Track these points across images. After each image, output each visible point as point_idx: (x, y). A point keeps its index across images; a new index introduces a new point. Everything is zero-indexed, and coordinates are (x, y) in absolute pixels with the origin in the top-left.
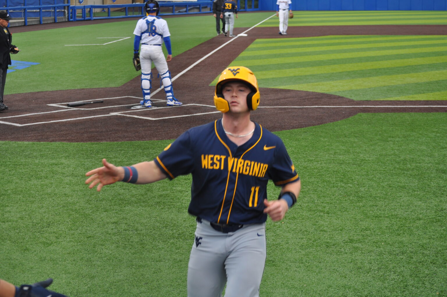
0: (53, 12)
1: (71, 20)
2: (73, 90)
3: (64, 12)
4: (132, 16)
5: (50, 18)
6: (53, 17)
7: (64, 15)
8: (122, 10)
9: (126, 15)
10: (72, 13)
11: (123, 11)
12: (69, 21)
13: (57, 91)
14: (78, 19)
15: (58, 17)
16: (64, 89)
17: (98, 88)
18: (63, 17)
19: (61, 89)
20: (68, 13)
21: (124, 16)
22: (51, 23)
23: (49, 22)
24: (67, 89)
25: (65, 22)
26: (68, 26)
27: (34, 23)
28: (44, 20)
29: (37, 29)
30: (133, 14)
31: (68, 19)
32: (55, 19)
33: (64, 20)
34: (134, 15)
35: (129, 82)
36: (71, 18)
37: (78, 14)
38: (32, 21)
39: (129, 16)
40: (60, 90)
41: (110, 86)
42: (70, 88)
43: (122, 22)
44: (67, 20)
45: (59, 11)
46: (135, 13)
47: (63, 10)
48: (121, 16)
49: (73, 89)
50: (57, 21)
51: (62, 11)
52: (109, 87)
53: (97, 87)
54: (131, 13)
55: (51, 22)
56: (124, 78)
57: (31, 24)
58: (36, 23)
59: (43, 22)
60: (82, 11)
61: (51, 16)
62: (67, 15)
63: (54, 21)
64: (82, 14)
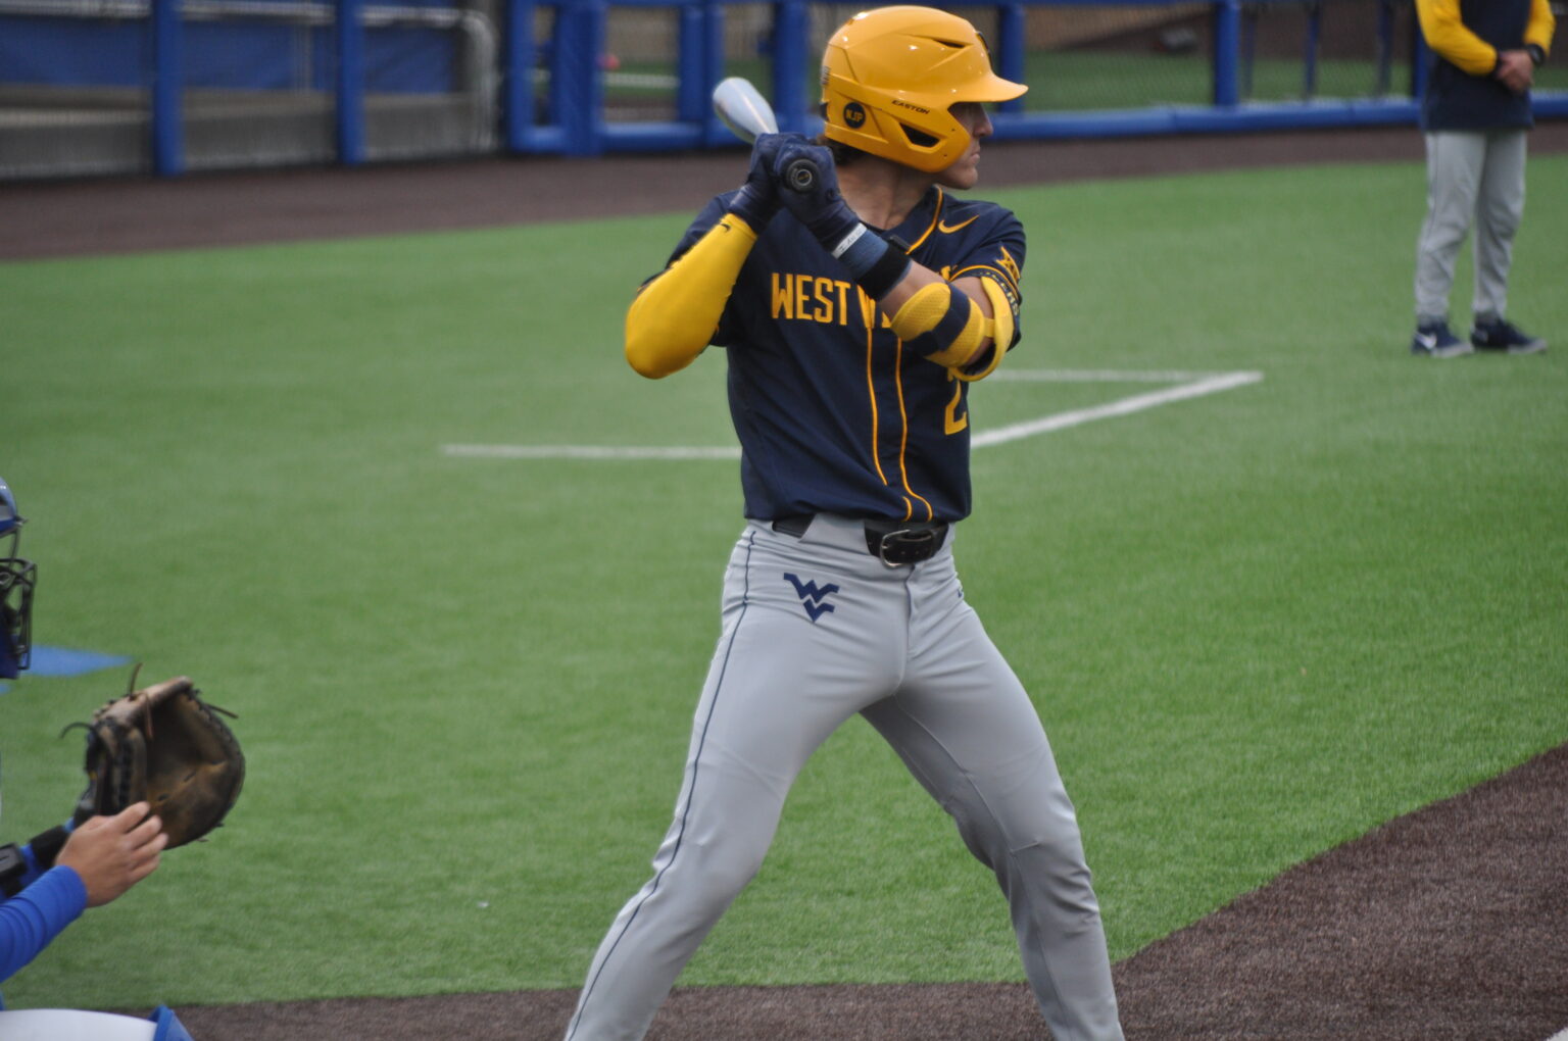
0: (318, 31)
1: (543, 136)
2: (508, 996)
3: (457, 37)
4: (1290, 106)
5: (278, 106)
6: (312, 101)
7: (457, 76)
8: (1175, 38)
9: (1220, 94)
10: (549, 57)
11: (1184, 50)
12: (512, 153)
13: (312, 1004)
14: (619, 126)
15: (375, 102)
16: (405, 988)
17: (820, 990)
18: (436, 99)
19: (357, 989)
20: (505, 57)
21: (1195, 110)
22: (287, 172)
23: (265, 155)
24: (436, 985)
25: (466, 161)
26: (499, 218)
27: (73, 164)
28: (208, 132)
29: (112, 240)
30: (1310, 87)
31: (504, 125)
32: (338, 128)
33: (449, 140)
34: (1323, 104)
35: (1206, 929)
36: (545, 118)
37: (628, 66)
38: (46, 138)
39: (1254, 107)
40: (352, 1001)
41: (975, 972)
42: (468, 980)
43: (1163, 189)
44: (486, 141)
45: (394, 29)
46: (1327, 72)
47: (442, 16)
48: (1158, 113)
49: (513, 983)
50: (371, 151)
51: (430, 31)
52: (948, 975)
53: (812, 972)
54: (1289, 74)
55: (292, 152)
56: (1147, 879)
57: (39, 168)
58: (97, 163)
59: (189, 159)
60: (682, 39)
61: (284, 84)
62: (487, 83)
63: (321, 150)
64: (680, 69)
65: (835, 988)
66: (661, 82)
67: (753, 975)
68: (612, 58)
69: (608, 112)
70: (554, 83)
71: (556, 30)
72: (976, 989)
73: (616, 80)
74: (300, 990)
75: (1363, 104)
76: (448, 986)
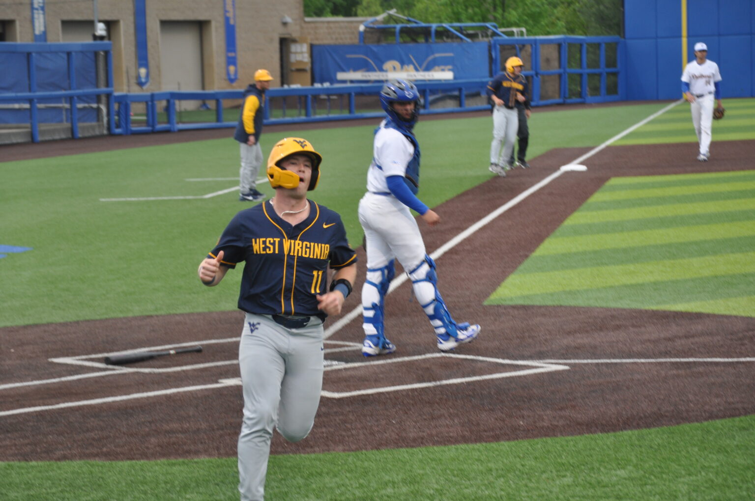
0: (67, 109)
1: (118, 131)
2: (121, 319)
3: (98, 110)
5: (59, 126)
6: (68, 125)
7: (98, 118)
10: (118, 114)
12: (111, 134)
13: (77, 322)
14: (135, 128)
15: (80, 125)
16: (98, 317)
18: (94, 123)
19: (87, 318)
20: (108, 114)
22: (62, 140)
23: (57, 137)
24: (104, 317)
25: (101, 137)
26: (109, 149)
27: (14, 141)
28: (43, 133)
29: (24, 157)
30: (284, 115)
31: (109, 128)
32: (73, 130)
33: (97, 132)
34: (288, 119)
36: (118, 126)
37: (136, 115)
38: (9, 135)
39: (273, 119)
40: (86, 321)
42: (112, 315)
44: (105, 132)
45: (84, 109)
46: (288, 112)
47: (95, 106)
49: (121, 315)
50: (80, 135)
51: (91, 108)
54: (279, 112)
55: (63, 136)
57: (7, 142)
58: (20, 140)
59: (40, 138)
60: (147, 109)
61: (61, 121)
62: (105, 119)
63: (70, 136)
64: (147, 115)
65: (192, 314)
66: (144, 118)
67: (174, 312)
68: (132, 113)
69: (131, 125)
70: (119, 120)
71: (119, 107)
72: (223, 313)
73: (133, 118)
74: (75, 319)
75: (296, 119)
76: (107, 317)
